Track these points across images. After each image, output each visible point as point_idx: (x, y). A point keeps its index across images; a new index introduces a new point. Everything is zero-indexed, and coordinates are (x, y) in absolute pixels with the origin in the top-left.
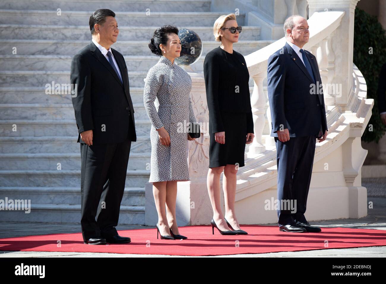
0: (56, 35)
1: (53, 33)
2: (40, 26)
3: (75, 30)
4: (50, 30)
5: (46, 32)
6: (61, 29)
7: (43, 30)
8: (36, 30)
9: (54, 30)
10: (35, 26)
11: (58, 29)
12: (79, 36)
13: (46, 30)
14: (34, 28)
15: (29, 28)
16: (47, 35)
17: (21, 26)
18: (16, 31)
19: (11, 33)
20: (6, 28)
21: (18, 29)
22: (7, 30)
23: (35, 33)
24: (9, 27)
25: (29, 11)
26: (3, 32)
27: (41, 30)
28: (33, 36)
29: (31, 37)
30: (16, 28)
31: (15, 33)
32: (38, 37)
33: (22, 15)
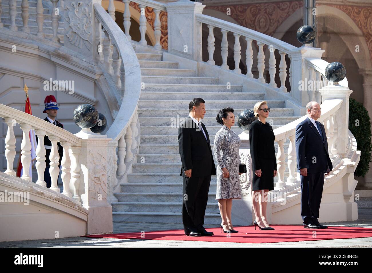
0: (174, 114)
1: (172, 113)
2: (165, 109)
3: (185, 111)
4: (171, 111)
5: (168, 113)
6: (177, 110)
8: (163, 111)
9: (173, 111)
10: (162, 109)
11: (175, 110)
12: (187, 114)
13: (168, 111)
14: (161, 110)
15: (159, 110)
16: (169, 114)
17: (154, 109)
18: (151, 112)
19: (148, 113)
20: (145, 110)
21: (152, 111)
22: (146, 111)
23: (162, 113)
24: (147, 110)
25: (159, 101)
26: (144, 113)
27: (165, 111)
28: (161, 115)
29: (160, 115)
30: (151, 111)
31: (150, 113)
32: (164, 115)
33: (155, 103)
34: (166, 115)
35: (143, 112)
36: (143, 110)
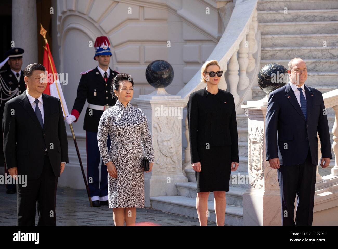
1: (322, 53)
2: (309, 48)
4: (319, 51)
5: (316, 53)
7: (313, 51)
8: (307, 51)
9: (322, 50)
10: (305, 48)
13: (315, 51)
14: (304, 49)
15: (300, 49)
16: (316, 55)
17: (293, 48)
18: (290, 53)
19: (285, 54)
20: (280, 50)
21: (291, 51)
22: (281, 52)
23: (306, 54)
24: (283, 50)
25: (309, 36)
26: (278, 54)
27: (311, 51)
28: (305, 56)
29: (303, 56)
30: (289, 51)
31: (288, 54)
32: (309, 57)
33: (303, 39)
34: (312, 56)
35: (278, 52)
36: (276, 50)
